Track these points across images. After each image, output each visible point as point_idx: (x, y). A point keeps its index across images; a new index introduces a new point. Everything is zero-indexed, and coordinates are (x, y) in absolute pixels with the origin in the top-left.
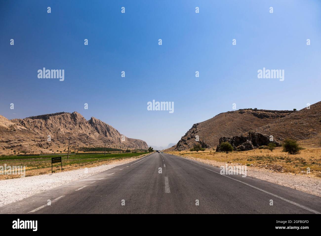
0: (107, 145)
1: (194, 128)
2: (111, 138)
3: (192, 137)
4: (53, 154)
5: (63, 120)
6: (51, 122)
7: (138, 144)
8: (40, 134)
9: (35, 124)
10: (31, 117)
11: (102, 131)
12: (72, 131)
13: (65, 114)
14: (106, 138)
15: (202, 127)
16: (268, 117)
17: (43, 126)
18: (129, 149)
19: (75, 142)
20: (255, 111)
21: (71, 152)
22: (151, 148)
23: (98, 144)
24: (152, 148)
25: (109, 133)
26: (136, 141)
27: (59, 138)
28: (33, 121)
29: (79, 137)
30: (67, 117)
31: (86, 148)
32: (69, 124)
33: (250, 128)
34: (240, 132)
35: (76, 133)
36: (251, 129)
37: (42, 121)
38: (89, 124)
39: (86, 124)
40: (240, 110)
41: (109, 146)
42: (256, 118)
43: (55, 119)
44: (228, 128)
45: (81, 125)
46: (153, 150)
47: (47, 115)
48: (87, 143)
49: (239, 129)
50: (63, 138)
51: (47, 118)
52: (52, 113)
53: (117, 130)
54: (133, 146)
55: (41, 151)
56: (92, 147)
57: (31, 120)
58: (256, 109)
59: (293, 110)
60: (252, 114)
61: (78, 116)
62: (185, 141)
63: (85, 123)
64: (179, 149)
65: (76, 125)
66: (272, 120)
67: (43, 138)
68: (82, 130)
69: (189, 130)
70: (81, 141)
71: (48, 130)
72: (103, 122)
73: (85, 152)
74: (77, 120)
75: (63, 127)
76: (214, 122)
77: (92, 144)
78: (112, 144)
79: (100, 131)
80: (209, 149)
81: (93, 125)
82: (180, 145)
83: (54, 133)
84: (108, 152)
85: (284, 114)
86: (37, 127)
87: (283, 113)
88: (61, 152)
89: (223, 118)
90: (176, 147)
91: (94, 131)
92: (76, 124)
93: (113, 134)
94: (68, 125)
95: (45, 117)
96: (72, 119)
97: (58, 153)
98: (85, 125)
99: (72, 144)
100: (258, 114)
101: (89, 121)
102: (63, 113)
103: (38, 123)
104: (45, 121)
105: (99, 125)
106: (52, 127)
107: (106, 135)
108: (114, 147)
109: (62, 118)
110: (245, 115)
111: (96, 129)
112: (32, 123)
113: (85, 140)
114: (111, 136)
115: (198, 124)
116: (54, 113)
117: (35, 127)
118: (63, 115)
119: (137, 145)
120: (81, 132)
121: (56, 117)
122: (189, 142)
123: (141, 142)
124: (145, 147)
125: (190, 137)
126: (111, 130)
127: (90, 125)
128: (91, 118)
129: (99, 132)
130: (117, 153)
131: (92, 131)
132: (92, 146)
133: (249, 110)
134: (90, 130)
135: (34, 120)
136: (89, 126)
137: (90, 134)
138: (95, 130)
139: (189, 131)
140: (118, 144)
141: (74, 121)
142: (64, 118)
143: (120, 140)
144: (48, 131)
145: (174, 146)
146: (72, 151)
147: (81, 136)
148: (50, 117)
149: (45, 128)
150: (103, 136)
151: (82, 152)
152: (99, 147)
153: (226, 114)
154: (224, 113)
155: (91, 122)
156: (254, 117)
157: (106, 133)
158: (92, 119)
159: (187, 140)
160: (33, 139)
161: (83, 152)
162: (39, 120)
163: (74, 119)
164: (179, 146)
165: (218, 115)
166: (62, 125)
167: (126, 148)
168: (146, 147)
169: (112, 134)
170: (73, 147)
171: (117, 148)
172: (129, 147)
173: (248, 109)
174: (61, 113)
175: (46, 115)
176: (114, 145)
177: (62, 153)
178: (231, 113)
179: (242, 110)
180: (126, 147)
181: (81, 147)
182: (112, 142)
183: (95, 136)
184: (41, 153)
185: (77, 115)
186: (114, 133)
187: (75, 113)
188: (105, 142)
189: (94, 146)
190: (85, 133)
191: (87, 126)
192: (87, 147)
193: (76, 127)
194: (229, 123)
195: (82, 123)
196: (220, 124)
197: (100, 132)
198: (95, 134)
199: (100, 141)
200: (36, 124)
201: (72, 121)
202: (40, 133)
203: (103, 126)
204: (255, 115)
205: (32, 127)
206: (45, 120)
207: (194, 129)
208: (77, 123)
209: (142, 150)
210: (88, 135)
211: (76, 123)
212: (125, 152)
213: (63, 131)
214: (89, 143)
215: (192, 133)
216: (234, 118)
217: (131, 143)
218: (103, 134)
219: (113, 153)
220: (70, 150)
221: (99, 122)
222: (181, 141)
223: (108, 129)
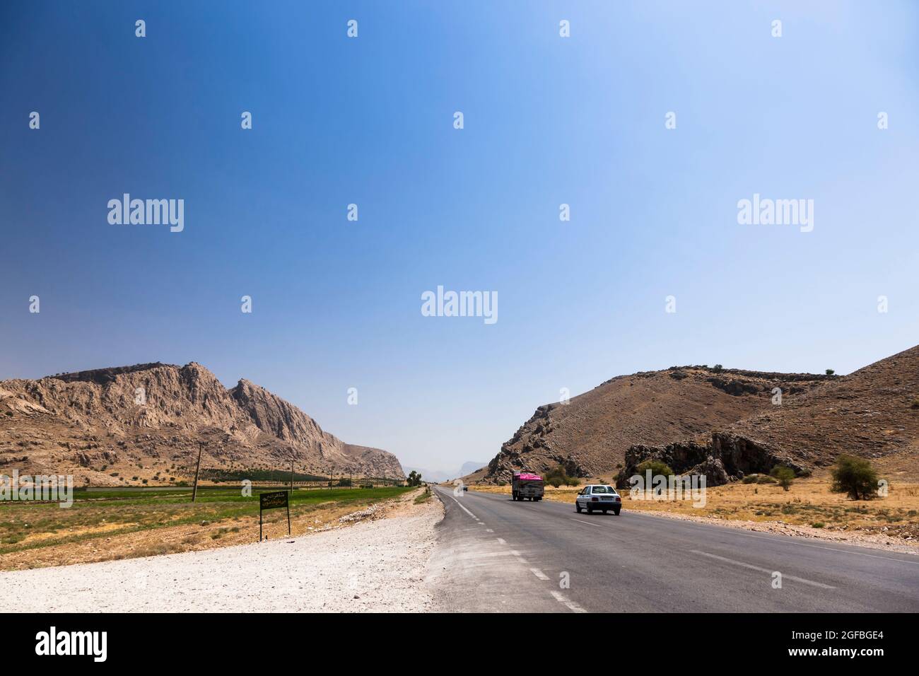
0: (283, 465)
1: (541, 417)
2: (295, 442)
3: (536, 445)
4: (121, 487)
5: (155, 386)
6: (120, 392)
7: (373, 462)
8: (86, 426)
9: (73, 396)
10: (61, 374)
11: (269, 422)
12: (181, 420)
13: (163, 368)
14: (282, 442)
15: (565, 415)
16: (754, 391)
17: (96, 402)
18: (347, 476)
19: (188, 453)
20: (716, 374)
21: (176, 483)
22: (416, 475)
23: (255, 461)
24: (420, 476)
25: (291, 428)
26: (368, 452)
27: (139, 440)
28: (67, 388)
29: (199, 438)
30: (169, 378)
31: (220, 470)
32: (174, 398)
33: (705, 420)
34: (675, 434)
35: (193, 424)
36: (707, 425)
37: (92, 387)
38: (231, 398)
39: (224, 398)
40: (672, 369)
41: (287, 465)
42: (722, 393)
43: (131, 383)
44: (641, 421)
45: (207, 403)
46: (421, 479)
47: (110, 369)
48: (223, 457)
49: (672, 423)
50: (153, 439)
51: (109, 379)
52: (124, 365)
53: (312, 420)
54: (359, 467)
55: (87, 479)
56: (238, 468)
57: (60, 385)
58: (720, 366)
59: (824, 373)
60: (709, 380)
61: (200, 375)
62: (517, 455)
63: (221, 396)
64: (498, 478)
65: (193, 403)
66: (767, 399)
67: (94, 437)
68: (211, 416)
69: (526, 423)
70: (206, 450)
71: (109, 414)
72: (272, 396)
73: (216, 482)
74: (197, 387)
75: (153, 406)
76: (600, 401)
77: (239, 458)
78: (299, 460)
79: (264, 422)
80: (587, 480)
81: (243, 404)
82: (503, 468)
83: (126, 423)
84: (286, 484)
85: (801, 384)
86: (77, 404)
87: (796, 381)
88: (145, 481)
89: (626, 391)
90: (487, 473)
91: (246, 421)
92: (193, 399)
93: (302, 431)
94: (169, 402)
95: (103, 377)
96: (183, 384)
97: (135, 483)
98: (220, 402)
99: (178, 457)
100: (725, 383)
101: (233, 390)
102: (157, 365)
103: (83, 392)
104: (103, 386)
105: (261, 402)
106: (122, 406)
107: (282, 434)
108: (304, 470)
109: (154, 381)
110: (687, 385)
111: (253, 414)
112: (62, 391)
113: (219, 447)
114: (295, 437)
115: (550, 407)
116: (130, 364)
117: (71, 406)
118: (157, 372)
119: (372, 466)
120: (208, 423)
121: (137, 375)
122: (527, 460)
123: (383, 457)
124: (395, 472)
125: (530, 445)
126: (296, 419)
127: (236, 403)
128: (240, 383)
129: (259, 425)
130: (314, 487)
131: (239, 422)
132: (238, 466)
133: (698, 371)
134: (233, 419)
135: (68, 385)
136: (230, 406)
137: (233, 428)
138: (250, 418)
139: (525, 428)
140: (316, 461)
141: (189, 389)
142: (159, 380)
143: (321, 451)
144: (111, 419)
145: (481, 470)
146: (179, 479)
147: (207, 433)
148: (118, 376)
149: (101, 409)
150: (272, 436)
151: (209, 483)
152: (259, 468)
153: (631, 380)
154: (626, 376)
155: (238, 393)
156: (715, 391)
157: (281, 428)
158: (241, 384)
159: (523, 452)
160: (63, 442)
161: (212, 484)
162: (83, 383)
163: (188, 383)
164: (499, 470)
165: (609, 381)
166: (152, 400)
167: (338, 474)
168: (398, 471)
169: (298, 431)
170: (183, 468)
171: (314, 473)
172: (346, 469)
173: (696, 368)
174: (150, 366)
175: (105, 371)
176: (304, 462)
177: (150, 484)
178: (648, 377)
179: (679, 368)
180: (337, 472)
181: (206, 468)
182: (299, 455)
183: (248, 435)
184: (86, 484)
185: (197, 373)
186: (304, 427)
187: (194, 365)
188: (278, 454)
189: (243, 467)
190: (219, 425)
191: (226, 407)
192: (225, 467)
193: (192, 408)
194: (644, 405)
195: (212, 396)
196: (618, 409)
197: (265, 424)
198: (248, 429)
199: (264, 449)
200: (75, 396)
201: (183, 389)
202: (84, 425)
203: (274, 407)
204: (716, 383)
205: (62, 406)
206: (101, 384)
207: (542, 421)
208: (198, 394)
209: (385, 479)
210: (228, 432)
211: (194, 397)
212: (338, 485)
213: (153, 419)
214: (229, 455)
215: (536, 432)
216: (656, 391)
217: (354, 458)
218: (272, 429)
219: (306, 489)
220: (173, 477)
221: (260, 393)
222: (503, 456)
223: (286, 416)
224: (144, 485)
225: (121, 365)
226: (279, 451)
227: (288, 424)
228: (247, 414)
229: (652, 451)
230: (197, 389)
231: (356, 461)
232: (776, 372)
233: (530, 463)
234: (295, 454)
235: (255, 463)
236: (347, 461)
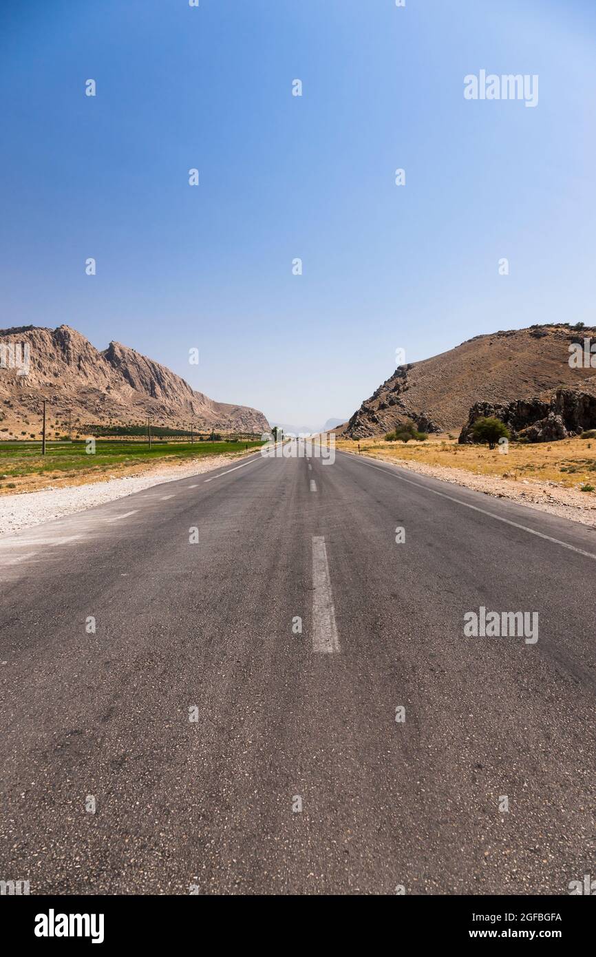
0: (158, 421)
1: (400, 376)
2: (167, 401)
3: (392, 403)
4: (11, 441)
5: (31, 348)
7: (242, 419)
11: (142, 382)
12: (59, 381)
13: (36, 331)
14: (155, 400)
15: (422, 374)
18: (217, 431)
19: (69, 411)
20: (576, 332)
21: (61, 438)
22: (279, 430)
23: (132, 417)
24: (282, 431)
25: (163, 388)
26: (237, 410)
27: (23, 399)
29: (78, 397)
30: (43, 340)
31: (100, 426)
32: (50, 360)
33: (558, 378)
34: (527, 392)
35: (71, 384)
36: (563, 382)
38: (104, 360)
39: (97, 360)
40: (533, 327)
41: (161, 422)
44: (495, 380)
45: (82, 365)
46: (283, 434)
48: (101, 414)
49: (526, 381)
50: (35, 398)
53: (183, 380)
54: (228, 423)
56: (116, 425)
58: (582, 324)
60: (568, 339)
61: (72, 337)
62: (373, 412)
63: (94, 358)
64: (354, 434)
65: (68, 364)
68: (87, 377)
69: (385, 382)
70: (86, 408)
72: (143, 358)
73: (97, 437)
74: (70, 349)
75: (32, 367)
76: (457, 360)
77: (116, 416)
78: (172, 417)
79: (137, 382)
80: (437, 435)
81: (116, 365)
82: (359, 424)
83: (8, 383)
84: (161, 439)
88: (32, 436)
89: (485, 349)
90: (346, 429)
91: (120, 382)
92: (68, 361)
93: (173, 390)
94: (46, 364)
96: (57, 347)
97: (24, 438)
98: (94, 364)
99: (60, 414)
101: (105, 352)
102: (30, 328)
105: (133, 363)
107: (155, 393)
108: (177, 426)
109: (29, 344)
110: (546, 343)
111: (126, 374)
113: (97, 405)
114: (167, 396)
115: (410, 367)
116: (5, 328)
118: (31, 335)
119: (240, 423)
120: (84, 383)
121: (12, 338)
122: (383, 417)
123: (251, 414)
124: (262, 428)
125: (386, 403)
126: (167, 380)
127: (109, 364)
128: (111, 344)
129: (133, 385)
130: (184, 441)
131: (114, 382)
132: (116, 422)
133: (559, 329)
134: (108, 379)
136: (104, 368)
137: (108, 388)
138: (123, 378)
139: (384, 387)
140: (188, 418)
141: (63, 351)
142: (33, 342)
143: (192, 409)
145: (342, 426)
146: (63, 434)
147: (84, 393)
150: (145, 395)
151: (91, 438)
152: (135, 424)
153: (491, 339)
154: (486, 335)
155: (110, 355)
157: (153, 388)
158: (112, 347)
159: (379, 409)
161: (94, 438)
163: (61, 345)
164: (355, 425)
165: (470, 341)
167: (209, 430)
168: (265, 426)
169: (169, 390)
170: (66, 424)
171: (186, 429)
172: (217, 425)
173: (557, 326)
174: (24, 329)
176: (177, 419)
177: (37, 438)
178: (508, 336)
179: (540, 327)
180: (209, 427)
181: (87, 424)
182: (171, 413)
183: (123, 394)
185: (69, 336)
186: (176, 388)
187: (65, 328)
188: (153, 412)
189: (121, 423)
190: (95, 386)
191: (100, 367)
192: (104, 423)
193: (68, 369)
194: (501, 363)
195: (86, 358)
196: (474, 368)
197: (138, 384)
198: (123, 388)
199: (138, 408)
201: (57, 351)
203: (145, 367)
204: (576, 341)
207: (400, 380)
208: (72, 357)
209: (253, 434)
210: (104, 391)
211: (69, 359)
212: (207, 440)
213: (33, 379)
214: (108, 412)
215: (394, 391)
216: (514, 349)
217: (223, 416)
218: (145, 388)
219: (173, 443)
220: (58, 432)
221: (131, 355)
222: (361, 413)
223: (157, 377)
224: (32, 439)
226: (153, 409)
227: (160, 384)
228: (120, 375)
229: (495, 408)
230: (71, 351)
231: (226, 418)
233: (385, 419)
234: (168, 412)
235: (131, 420)
236: (217, 418)
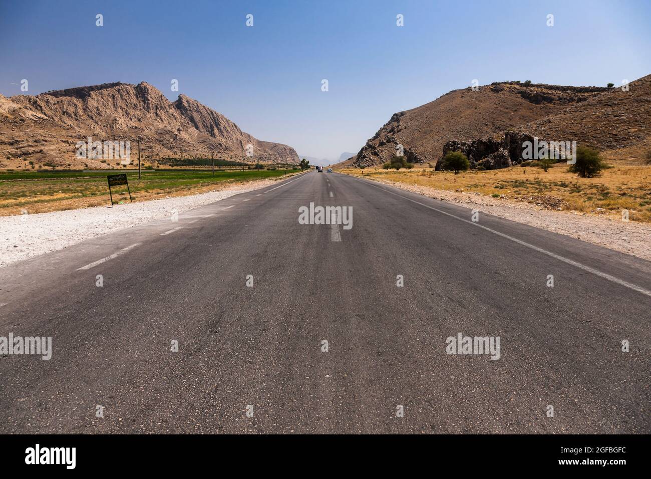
0: (217, 155)
1: (395, 121)
2: (223, 140)
3: (389, 141)
4: (109, 169)
5: (119, 100)
6: (96, 105)
7: (279, 153)
8: (77, 129)
9: (63, 107)
10: (52, 91)
11: (204, 126)
12: (142, 124)
13: (122, 87)
14: (214, 139)
15: (411, 120)
16: (550, 100)
17: (80, 111)
18: (261, 162)
19: (151, 147)
20: (525, 88)
21: (145, 167)
22: (306, 161)
23: (197, 152)
24: (308, 162)
25: (219, 130)
26: (275, 146)
27: (116, 138)
28: (58, 102)
29: (157, 137)
30: (128, 94)
31: (174, 159)
32: (134, 109)
33: (510, 123)
34: (487, 132)
35: (151, 127)
36: (512, 126)
37: (75, 101)
38: (175, 109)
39: (170, 108)
40: (494, 84)
41: (219, 155)
42: (527, 102)
43: (102, 97)
44: (464, 124)
45: (158, 112)
46: (309, 164)
47: (85, 87)
48: (175, 150)
49: (486, 125)
50: (125, 138)
51: (86, 95)
52: (95, 85)
53: (234, 124)
54: (268, 156)
55: (85, 164)
56: (186, 157)
57: (53, 100)
58: (530, 82)
59: (606, 86)
60: (519, 93)
61: (150, 91)
62: (375, 148)
63: (167, 107)
64: (361, 164)
65: (148, 112)
66: (559, 107)
67: (84, 136)
68: (163, 121)
69: (384, 125)
70: (163, 145)
71: (91, 120)
72: (204, 107)
73: (173, 166)
74: (149, 100)
75: (121, 115)
76: (437, 109)
77: (186, 151)
78: (227, 152)
79: (200, 125)
80: (421, 165)
81: (184, 113)
82: (365, 157)
83: (104, 126)
84: (220, 168)
85: (586, 94)
86: (67, 113)
87: (584, 92)
88: (125, 166)
89: (458, 101)
90: (355, 161)
91: (187, 125)
92: (148, 109)
93: (228, 132)
94: (131, 112)
95: (81, 93)
96: (139, 99)
97: (118, 167)
98: (168, 112)
99: (144, 150)
100: (530, 94)
101: (175, 102)
102: (118, 84)
103: (69, 104)
104: (83, 100)
105: (196, 111)
106: (99, 114)
107: (214, 134)
108: (231, 158)
109: (118, 96)
110: (503, 96)
111: (192, 119)
112: (55, 104)
113: (171, 143)
114: (223, 136)
115: (402, 114)
116: (99, 84)
117: (64, 114)
118: (119, 90)
119: (278, 156)
120: (161, 126)
121: (105, 92)
122: (382, 151)
123: (285, 150)
124: (294, 160)
125: (384, 141)
126: (223, 124)
127: (179, 112)
128: (179, 97)
129: (197, 128)
130: (237, 169)
131: (183, 125)
133: (513, 86)
134: (179, 123)
135: (58, 99)
136: (175, 115)
137: (179, 130)
138: (190, 122)
139: (383, 129)
140: (239, 152)
141: (144, 102)
142: (121, 95)
143: (242, 145)
144: (93, 124)
145: (352, 158)
146: (147, 164)
147: (162, 134)
148: (91, 92)
149: (85, 117)
150: (207, 135)
151: (168, 167)
152: (200, 157)
153: (463, 93)
154: (459, 90)
155: (179, 105)
156: (522, 100)
157: (212, 130)
159: (379, 146)
160: (64, 140)
161: (170, 167)
162: (69, 98)
163: (142, 98)
164: (362, 158)
165: (447, 94)
166: (120, 110)
167: (254, 161)
168: (296, 158)
169: (225, 132)
170: (149, 157)
171: (238, 160)
172: (260, 158)
173: (511, 83)
174: (113, 85)
175: (82, 89)
176: (231, 153)
177: (128, 168)
179: (499, 84)
180: (254, 159)
181: (164, 157)
182: (227, 149)
183: (190, 135)
184: (86, 168)
185: (148, 90)
186: (229, 130)
187: (145, 84)
188: (213, 148)
189: (189, 156)
190: (169, 128)
191: (172, 114)
192: (177, 157)
193: (148, 116)
194: (469, 111)
195: (161, 107)
196: (450, 115)
197: (201, 127)
198: (190, 130)
199: (202, 145)
200: (65, 107)
201: (140, 102)
202: (76, 128)
203: (206, 114)
204: (524, 95)
205: (58, 114)
206: (81, 98)
207: (395, 124)
208: (151, 106)
209: (287, 164)
210: (176, 133)
211: (148, 108)
212: (254, 169)
213: (122, 124)
214: (179, 149)
215: (390, 132)
216: (479, 101)
217: (265, 150)
218: (207, 130)
219: (229, 171)
220: (143, 163)
221: (195, 105)
222: (366, 149)
223: (215, 121)
224: (124, 168)
225: (93, 84)
226: (213, 146)
227: (217, 127)
228: (188, 120)
230: (150, 102)
231: (267, 152)
232: (571, 85)
233: (384, 153)
234: (224, 148)
235: (197, 154)
236: (261, 152)
